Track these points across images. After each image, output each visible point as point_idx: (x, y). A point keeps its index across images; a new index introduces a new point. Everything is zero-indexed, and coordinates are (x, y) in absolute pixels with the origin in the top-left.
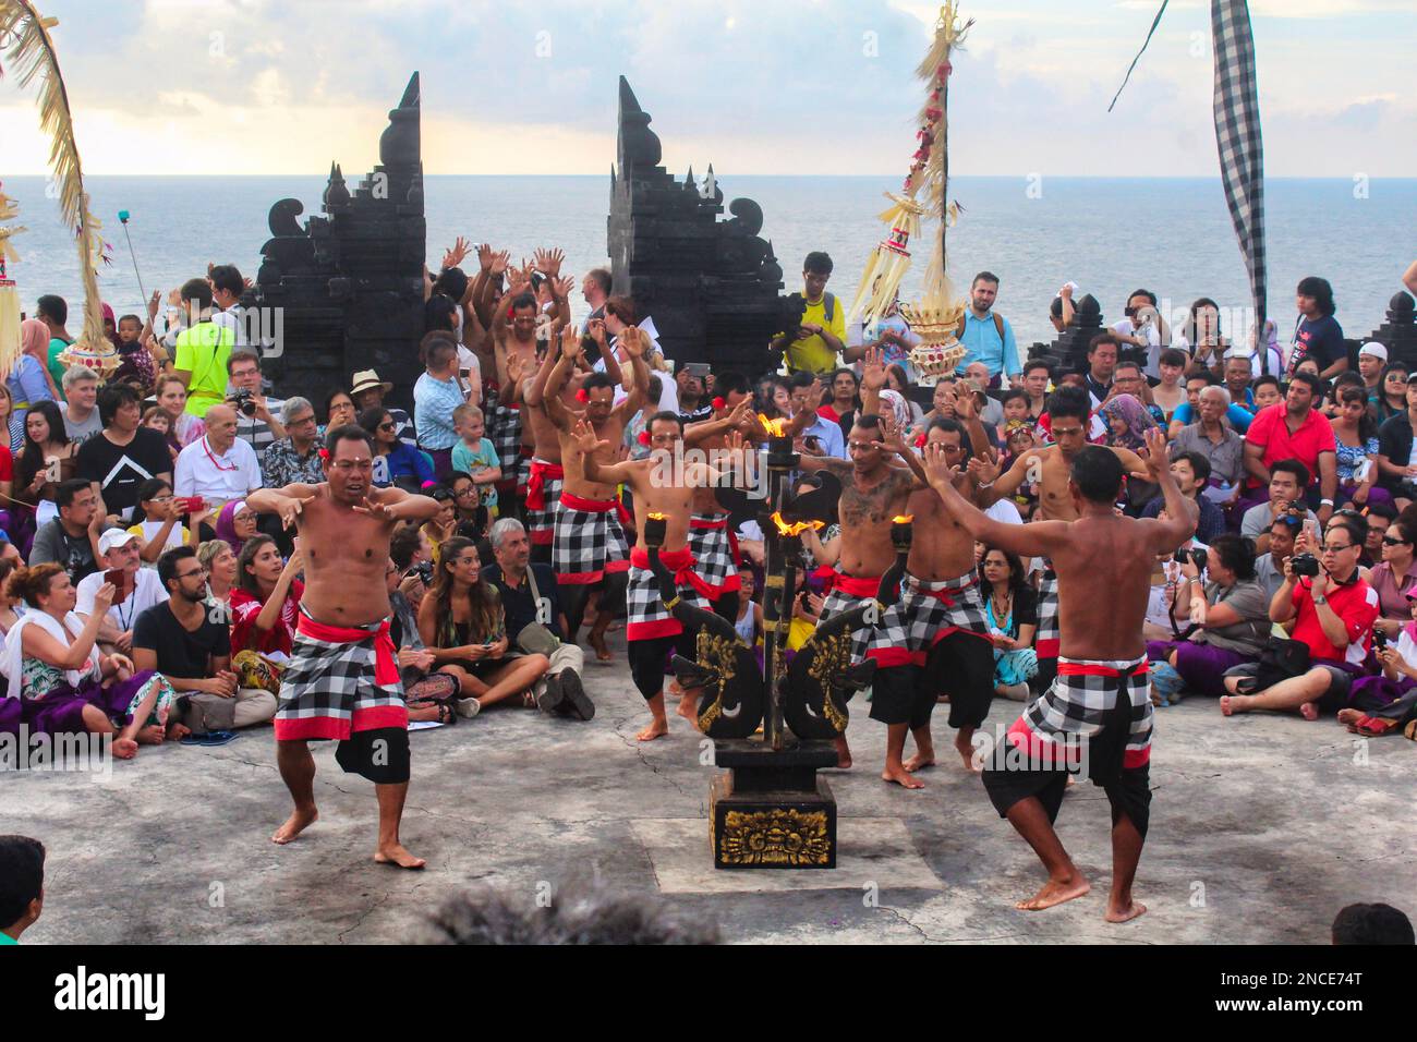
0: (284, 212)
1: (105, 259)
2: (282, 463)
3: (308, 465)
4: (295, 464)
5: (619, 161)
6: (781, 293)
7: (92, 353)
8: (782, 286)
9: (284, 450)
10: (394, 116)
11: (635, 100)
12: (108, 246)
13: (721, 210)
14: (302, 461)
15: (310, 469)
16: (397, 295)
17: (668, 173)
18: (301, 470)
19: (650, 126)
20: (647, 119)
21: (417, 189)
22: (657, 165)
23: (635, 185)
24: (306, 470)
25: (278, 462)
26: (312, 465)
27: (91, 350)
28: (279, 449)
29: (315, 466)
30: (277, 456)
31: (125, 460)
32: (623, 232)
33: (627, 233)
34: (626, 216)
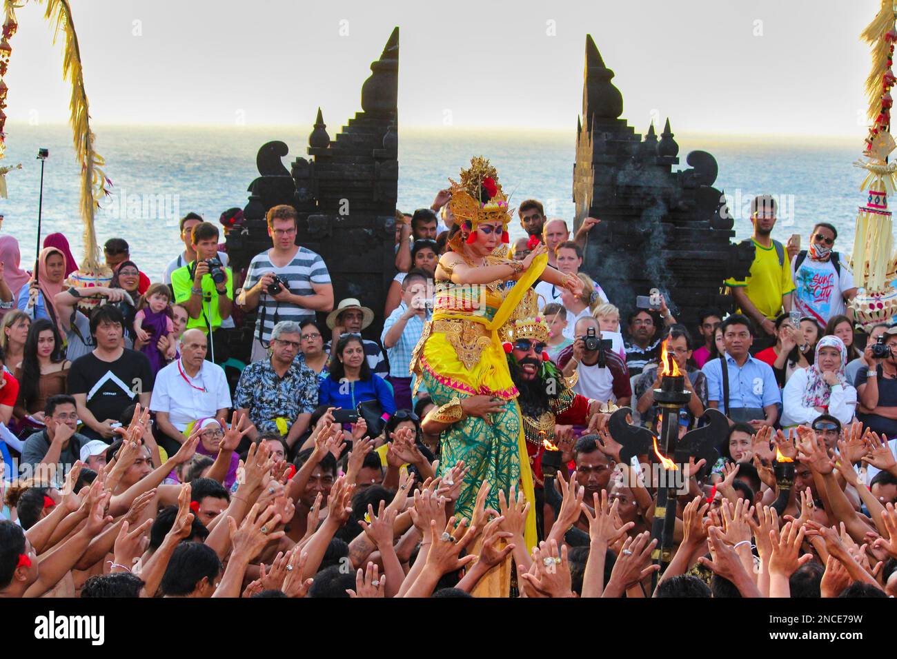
0: (272, 153)
1: (106, 192)
2: (259, 380)
3: (282, 384)
4: (271, 382)
5: (583, 113)
6: (733, 240)
7: (94, 277)
8: (733, 234)
9: (263, 368)
10: (375, 67)
11: (601, 58)
12: (109, 181)
13: (677, 161)
14: (277, 380)
15: (283, 389)
16: (370, 232)
17: (628, 125)
18: (274, 388)
19: (613, 81)
20: (610, 74)
21: (392, 135)
22: (619, 118)
23: (596, 136)
24: (279, 389)
25: (254, 380)
26: (286, 386)
27: (92, 275)
28: (258, 368)
29: (288, 387)
30: (254, 374)
31: (110, 375)
32: (585, 179)
33: (589, 180)
34: (587, 165)
